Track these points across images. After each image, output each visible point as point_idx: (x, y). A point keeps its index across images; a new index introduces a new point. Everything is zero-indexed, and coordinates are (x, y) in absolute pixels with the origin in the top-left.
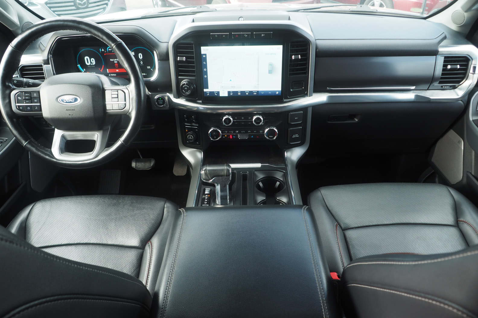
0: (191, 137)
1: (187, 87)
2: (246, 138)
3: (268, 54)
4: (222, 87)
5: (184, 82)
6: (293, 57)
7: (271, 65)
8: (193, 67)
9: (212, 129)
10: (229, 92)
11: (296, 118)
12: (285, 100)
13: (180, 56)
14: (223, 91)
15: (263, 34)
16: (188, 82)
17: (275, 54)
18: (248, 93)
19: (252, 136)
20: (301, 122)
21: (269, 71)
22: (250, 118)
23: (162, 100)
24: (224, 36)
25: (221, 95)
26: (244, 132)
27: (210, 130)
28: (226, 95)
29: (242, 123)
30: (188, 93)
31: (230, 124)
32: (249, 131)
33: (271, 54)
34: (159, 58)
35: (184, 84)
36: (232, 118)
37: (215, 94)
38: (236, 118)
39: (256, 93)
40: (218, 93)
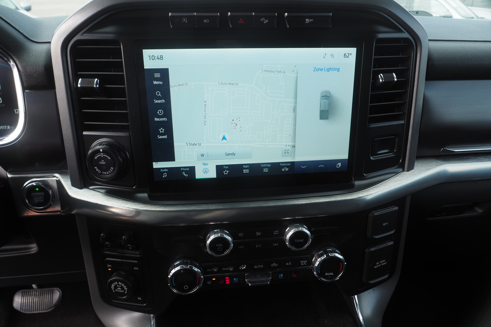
0: (122, 288)
1: (104, 158)
2: (267, 280)
3: (321, 70)
4: (202, 155)
5: (97, 146)
6: (381, 78)
7: (327, 97)
8: (123, 105)
9: (178, 268)
10: (220, 169)
11: (384, 224)
12: (357, 183)
13: (83, 77)
14: (204, 164)
15: (309, 18)
16: (108, 144)
17: (338, 70)
18: (267, 167)
19: (282, 275)
20: (393, 232)
21: (322, 112)
22: (276, 232)
23: (43, 193)
24: (205, 21)
25: (200, 175)
26: (262, 266)
27: (173, 271)
28: (212, 174)
29: (257, 246)
30: (109, 174)
31: (227, 252)
32: (274, 264)
33: (328, 70)
34: (24, 79)
35: (98, 151)
36: (230, 235)
37: (184, 174)
38: (241, 235)
39: (287, 167)
40: (192, 170)
